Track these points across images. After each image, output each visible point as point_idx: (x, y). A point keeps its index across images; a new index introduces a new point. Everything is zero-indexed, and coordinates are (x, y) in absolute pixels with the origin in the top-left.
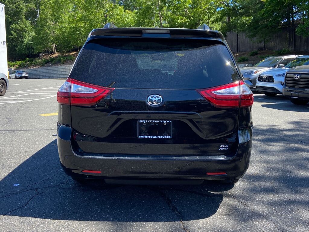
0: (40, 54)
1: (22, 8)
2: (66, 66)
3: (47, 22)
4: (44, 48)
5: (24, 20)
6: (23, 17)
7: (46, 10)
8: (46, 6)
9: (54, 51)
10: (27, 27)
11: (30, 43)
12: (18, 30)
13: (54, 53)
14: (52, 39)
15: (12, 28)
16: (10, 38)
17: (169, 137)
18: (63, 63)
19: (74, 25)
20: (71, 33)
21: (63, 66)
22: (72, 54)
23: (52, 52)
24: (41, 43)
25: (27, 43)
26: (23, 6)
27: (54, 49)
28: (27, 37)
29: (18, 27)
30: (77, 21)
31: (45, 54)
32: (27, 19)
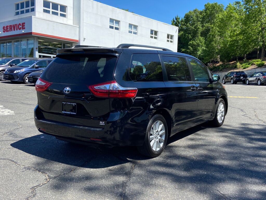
0: (208, 64)
1: (199, 27)
2: (222, 73)
3: (215, 37)
4: (211, 58)
5: (200, 37)
6: (199, 35)
7: (214, 28)
8: (215, 25)
9: (218, 60)
10: (201, 42)
11: (202, 55)
12: (194, 45)
13: (218, 62)
14: (217, 51)
15: (190, 44)
16: (188, 51)
17: (75, 114)
18: (221, 70)
19: (234, 38)
20: (231, 45)
21: (220, 73)
22: (232, 63)
23: (217, 62)
24: (209, 55)
25: (200, 55)
26: (200, 26)
27: (219, 59)
28: (200, 50)
29: (195, 43)
30: (237, 35)
31: (212, 63)
32: (201, 36)
